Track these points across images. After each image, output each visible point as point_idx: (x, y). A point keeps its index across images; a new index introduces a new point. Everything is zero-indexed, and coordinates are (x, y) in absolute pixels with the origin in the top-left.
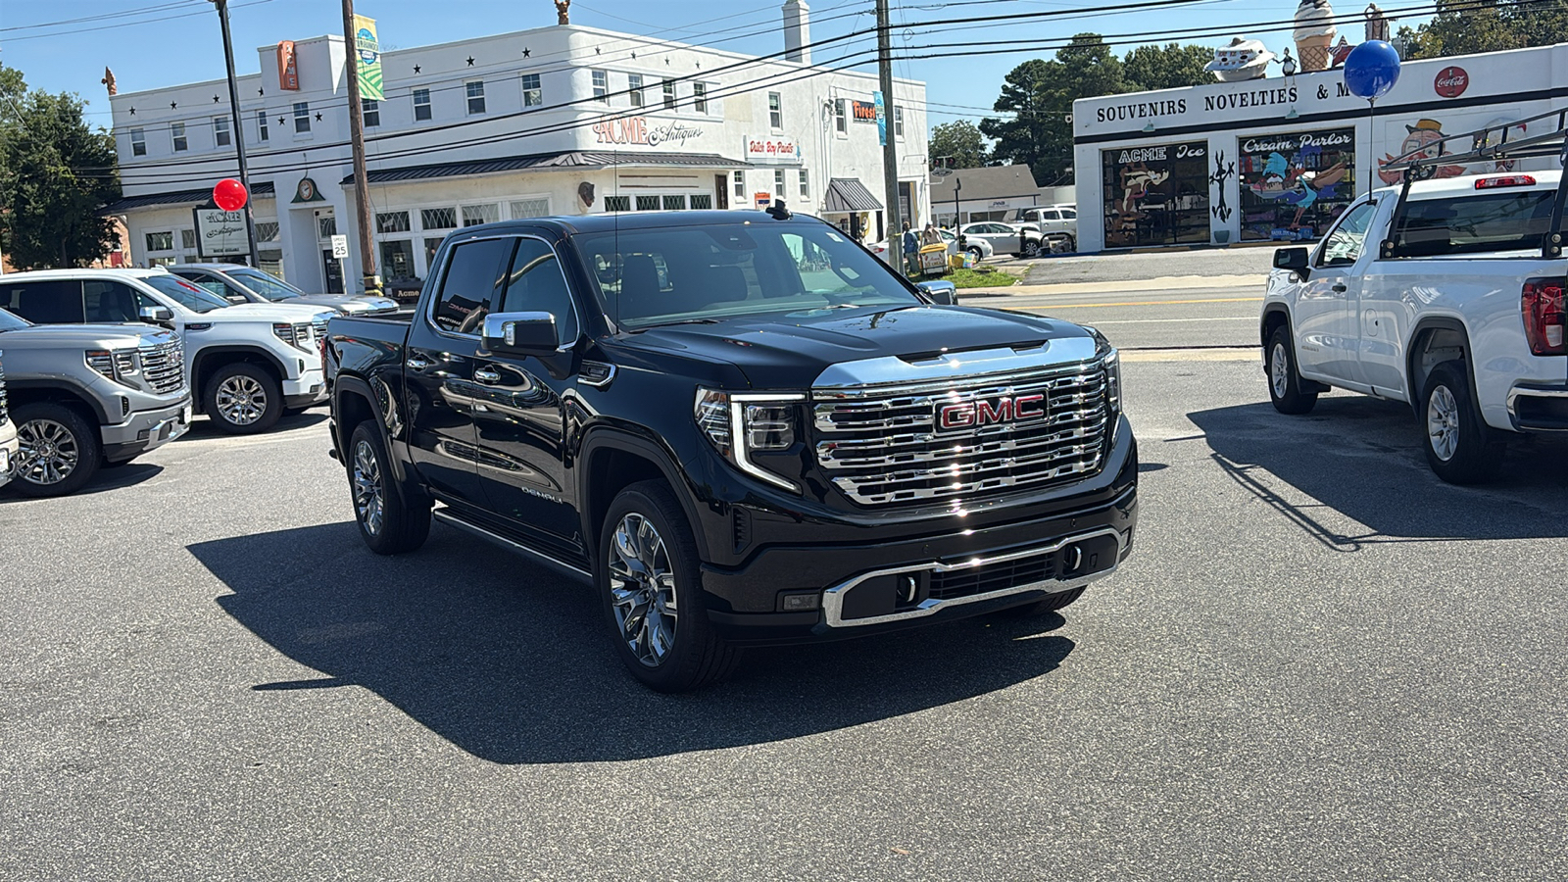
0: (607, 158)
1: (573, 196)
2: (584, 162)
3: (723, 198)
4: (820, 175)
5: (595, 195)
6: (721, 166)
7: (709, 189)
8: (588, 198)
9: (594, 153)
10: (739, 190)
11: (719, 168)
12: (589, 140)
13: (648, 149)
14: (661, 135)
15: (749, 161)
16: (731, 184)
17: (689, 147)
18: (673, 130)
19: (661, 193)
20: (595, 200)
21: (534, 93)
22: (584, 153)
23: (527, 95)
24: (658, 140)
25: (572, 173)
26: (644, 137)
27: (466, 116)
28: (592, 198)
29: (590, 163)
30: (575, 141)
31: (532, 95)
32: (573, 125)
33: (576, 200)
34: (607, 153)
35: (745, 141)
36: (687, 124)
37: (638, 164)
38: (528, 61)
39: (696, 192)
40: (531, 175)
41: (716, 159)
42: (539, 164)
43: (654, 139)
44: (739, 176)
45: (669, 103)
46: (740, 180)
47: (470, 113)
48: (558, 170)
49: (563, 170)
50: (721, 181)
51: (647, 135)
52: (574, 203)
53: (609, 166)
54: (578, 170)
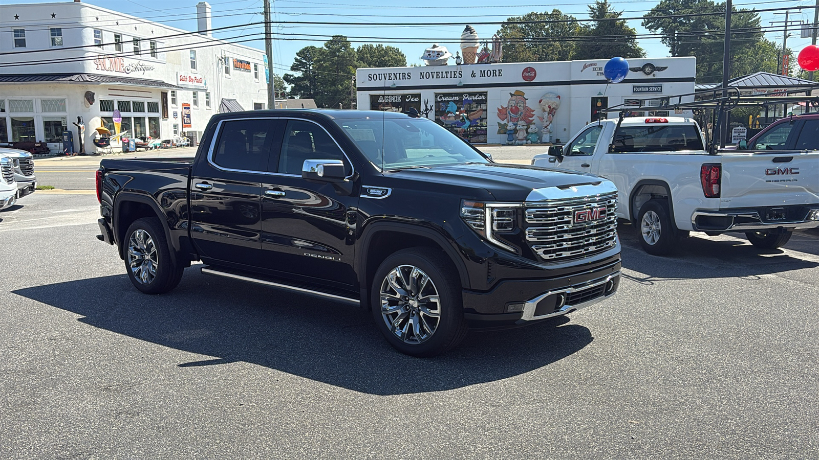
0: (103, 79)
1: (82, 98)
2: (89, 80)
3: (165, 105)
4: (216, 96)
5: (95, 98)
6: (165, 87)
7: (158, 99)
8: (91, 100)
9: (94, 75)
10: (174, 101)
11: (164, 88)
12: (91, 68)
13: (125, 75)
14: (132, 68)
15: (179, 86)
16: (170, 97)
17: (148, 75)
18: (139, 66)
19: (131, 100)
20: (95, 101)
21: (58, 39)
22: (88, 75)
23: (53, 40)
24: (130, 71)
25: (81, 85)
26: (122, 68)
27: (13, 48)
28: (93, 100)
29: (93, 81)
30: (83, 68)
31: (56, 39)
32: (82, 59)
33: (83, 101)
34: (102, 76)
35: (177, 75)
36: (146, 63)
37: (120, 83)
38: (54, 20)
39: (151, 100)
40: (55, 85)
41: (162, 83)
42: (61, 79)
43: (128, 70)
44: (173, 93)
45: (137, 51)
46: (174, 95)
47: (16, 47)
48: (72, 83)
49: (76, 83)
50: (164, 95)
51: (124, 67)
52: (82, 102)
53: (104, 83)
54: (84, 84)
